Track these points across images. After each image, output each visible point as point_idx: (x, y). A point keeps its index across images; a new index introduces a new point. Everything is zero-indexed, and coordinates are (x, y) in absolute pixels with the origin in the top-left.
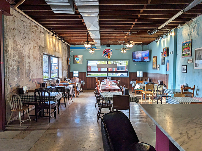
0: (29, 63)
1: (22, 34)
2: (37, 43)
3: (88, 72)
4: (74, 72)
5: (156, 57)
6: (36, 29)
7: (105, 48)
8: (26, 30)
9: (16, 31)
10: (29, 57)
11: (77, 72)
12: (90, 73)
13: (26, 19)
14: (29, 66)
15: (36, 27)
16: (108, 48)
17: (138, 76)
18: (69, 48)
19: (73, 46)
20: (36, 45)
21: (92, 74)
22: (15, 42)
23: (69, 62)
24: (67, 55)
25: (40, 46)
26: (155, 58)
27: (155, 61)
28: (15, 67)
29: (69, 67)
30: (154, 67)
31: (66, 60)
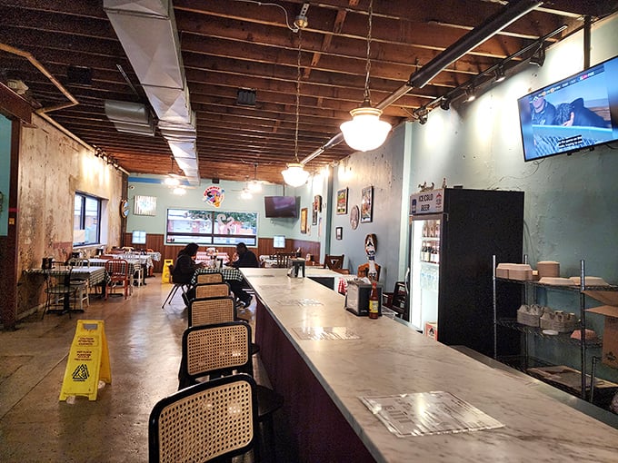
0: (51, 211)
1: (43, 156)
2: (66, 171)
3: (169, 234)
4: (136, 234)
5: (306, 210)
6: (66, 143)
7: (209, 185)
8: (49, 148)
9: (35, 151)
10: (51, 201)
11: (144, 234)
12: (173, 237)
13: (50, 127)
14: (51, 217)
15: (66, 140)
16: (216, 185)
17: (275, 245)
18: (125, 179)
19: (134, 175)
20: (63, 176)
21: (178, 239)
22: (32, 171)
23: (123, 209)
24: (120, 194)
25: (71, 176)
26: (304, 212)
27: (304, 217)
28: (29, 219)
29: (124, 220)
30: (303, 228)
31: (119, 205)
